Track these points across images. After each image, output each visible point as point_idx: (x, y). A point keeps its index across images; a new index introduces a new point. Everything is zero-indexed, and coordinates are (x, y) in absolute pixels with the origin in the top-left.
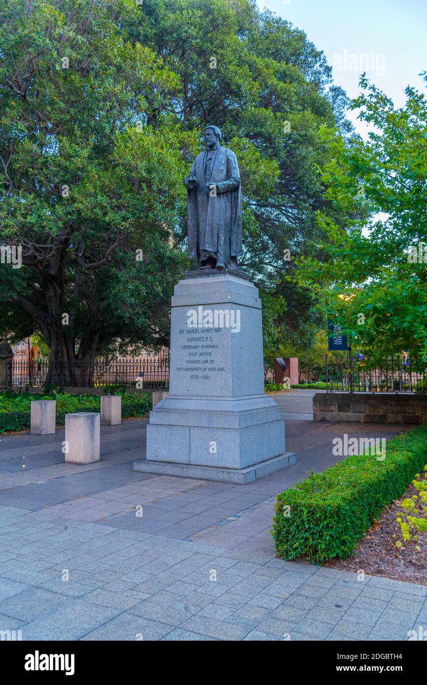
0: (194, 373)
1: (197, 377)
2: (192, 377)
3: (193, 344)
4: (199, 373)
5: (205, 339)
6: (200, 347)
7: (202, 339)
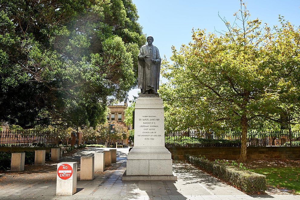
0: (147, 137)
1: (148, 139)
2: (145, 139)
3: (146, 125)
4: (149, 137)
5: (152, 123)
6: (149, 126)
7: (150, 123)
